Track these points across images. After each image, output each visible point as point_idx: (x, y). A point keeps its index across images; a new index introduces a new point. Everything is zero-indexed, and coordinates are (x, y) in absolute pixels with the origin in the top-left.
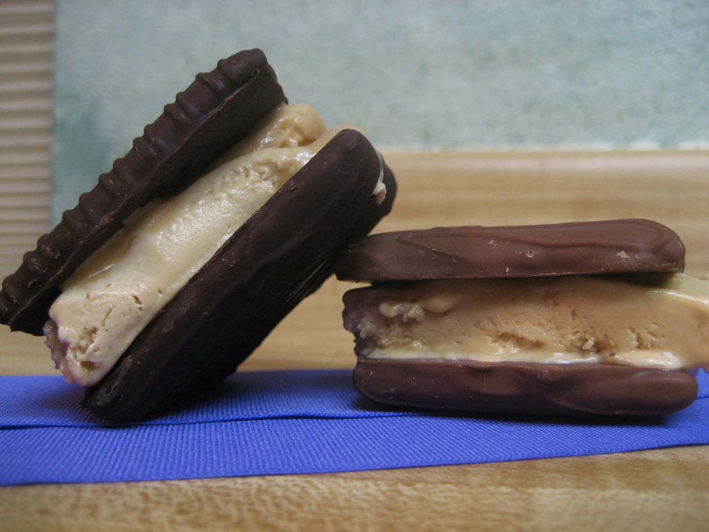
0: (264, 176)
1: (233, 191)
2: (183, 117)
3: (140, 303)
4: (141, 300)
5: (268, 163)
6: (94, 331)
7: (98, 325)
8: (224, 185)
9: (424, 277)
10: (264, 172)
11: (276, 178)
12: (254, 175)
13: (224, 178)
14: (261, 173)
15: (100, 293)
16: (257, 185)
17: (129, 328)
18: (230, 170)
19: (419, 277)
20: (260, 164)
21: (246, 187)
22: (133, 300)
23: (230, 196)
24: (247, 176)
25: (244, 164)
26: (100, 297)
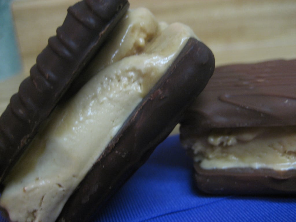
0: (132, 80)
1: (112, 96)
2: (67, 53)
3: (63, 187)
4: (62, 185)
5: (134, 70)
6: (35, 211)
7: (36, 207)
8: (104, 90)
9: (241, 126)
10: (132, 77)
11: (141, 80)
12: (125, 80)
13: (102, 84)
14: (130, 78)
15: (32, 186)
16: (128, 88)
17: (58, 203)
18: (106, 77)
19: (238, 125)
20: (127, 71)
21: (121, 91)
22: (57, 187)
23: (110, 100)
24: (119, 81)
25: (115, 72)
26: (33, 190)
